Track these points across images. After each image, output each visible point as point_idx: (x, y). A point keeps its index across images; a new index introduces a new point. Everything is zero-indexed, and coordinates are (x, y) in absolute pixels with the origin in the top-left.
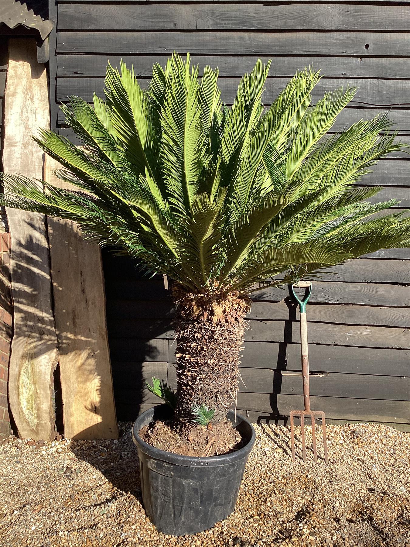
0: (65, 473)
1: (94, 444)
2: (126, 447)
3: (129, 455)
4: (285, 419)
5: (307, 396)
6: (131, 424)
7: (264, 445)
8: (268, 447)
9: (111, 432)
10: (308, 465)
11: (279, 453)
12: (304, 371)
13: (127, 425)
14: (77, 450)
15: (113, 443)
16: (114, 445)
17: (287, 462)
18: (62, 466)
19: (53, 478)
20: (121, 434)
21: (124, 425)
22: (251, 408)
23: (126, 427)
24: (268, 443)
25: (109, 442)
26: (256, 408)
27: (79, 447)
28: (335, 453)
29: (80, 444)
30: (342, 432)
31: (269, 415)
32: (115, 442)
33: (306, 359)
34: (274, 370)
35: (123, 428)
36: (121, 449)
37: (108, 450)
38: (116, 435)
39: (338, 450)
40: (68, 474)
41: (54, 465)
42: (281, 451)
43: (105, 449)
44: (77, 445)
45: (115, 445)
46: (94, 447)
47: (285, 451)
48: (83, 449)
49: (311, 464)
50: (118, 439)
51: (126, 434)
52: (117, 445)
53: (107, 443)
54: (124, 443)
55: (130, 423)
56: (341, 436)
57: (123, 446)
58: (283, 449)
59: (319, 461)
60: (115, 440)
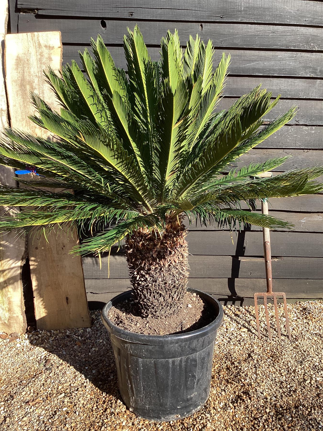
0: (45, 366)
1: (67, 333)
2: (100, 335)
3: (104, 343)
4: (241, 300)
5: (270, 279)
6: (101, 312)
7: (228, 325)
8: (233, 327)
9: (83, 321)
10: (275, 343)
11: (244, 332)
12: (267, 256)
13: (96, 313)
14: (52, 341)
15: (86, 331)
16: (87, 333)
17: (255, 341)
18: (39, 358)
19: (33, 372)
20: (92, 322)
21: (94, 313)
22: (213, 291)
23: (96, 315)
24: (232, 323)
25: (82, 330)
26: (217, 292)
27: (53, 338)
28: (294, 329)
29: (53, 334)
30: (295, 310)
31: (227, 297)
32: (88, 331)
33: (269, 245)
34: (232, 256)
35: (94, 316)
36: (95, 337)
37: (83, 338)
38: (88, 324)
39: (295, 326)
40: (48, 367)
41: (31, 358)
42: (246, 330)
43: (80, 338)
44: (51, 336)
45: (89, 333)
46: (68, 336)
47: (249, 330)
48: (58, 340)
49: (277, 342)
50: (91, 328)
51: (97, 322)
52: (91, 333)
53: (80, 332)
54: (97, 331)
55: (99, 311)
56: (294, 313)
57: (97, 334)
58: (247, 328)
59: (283, 338)
60: (87, 328)
